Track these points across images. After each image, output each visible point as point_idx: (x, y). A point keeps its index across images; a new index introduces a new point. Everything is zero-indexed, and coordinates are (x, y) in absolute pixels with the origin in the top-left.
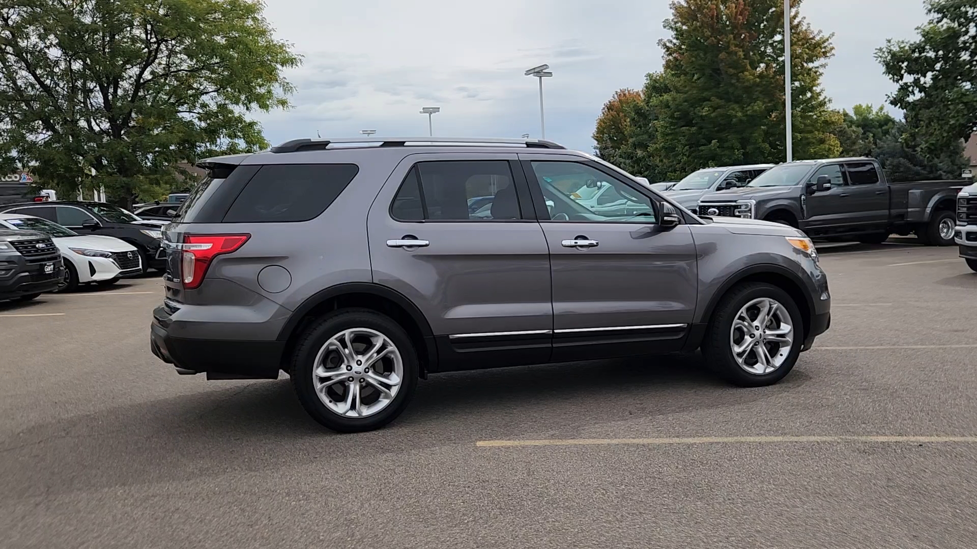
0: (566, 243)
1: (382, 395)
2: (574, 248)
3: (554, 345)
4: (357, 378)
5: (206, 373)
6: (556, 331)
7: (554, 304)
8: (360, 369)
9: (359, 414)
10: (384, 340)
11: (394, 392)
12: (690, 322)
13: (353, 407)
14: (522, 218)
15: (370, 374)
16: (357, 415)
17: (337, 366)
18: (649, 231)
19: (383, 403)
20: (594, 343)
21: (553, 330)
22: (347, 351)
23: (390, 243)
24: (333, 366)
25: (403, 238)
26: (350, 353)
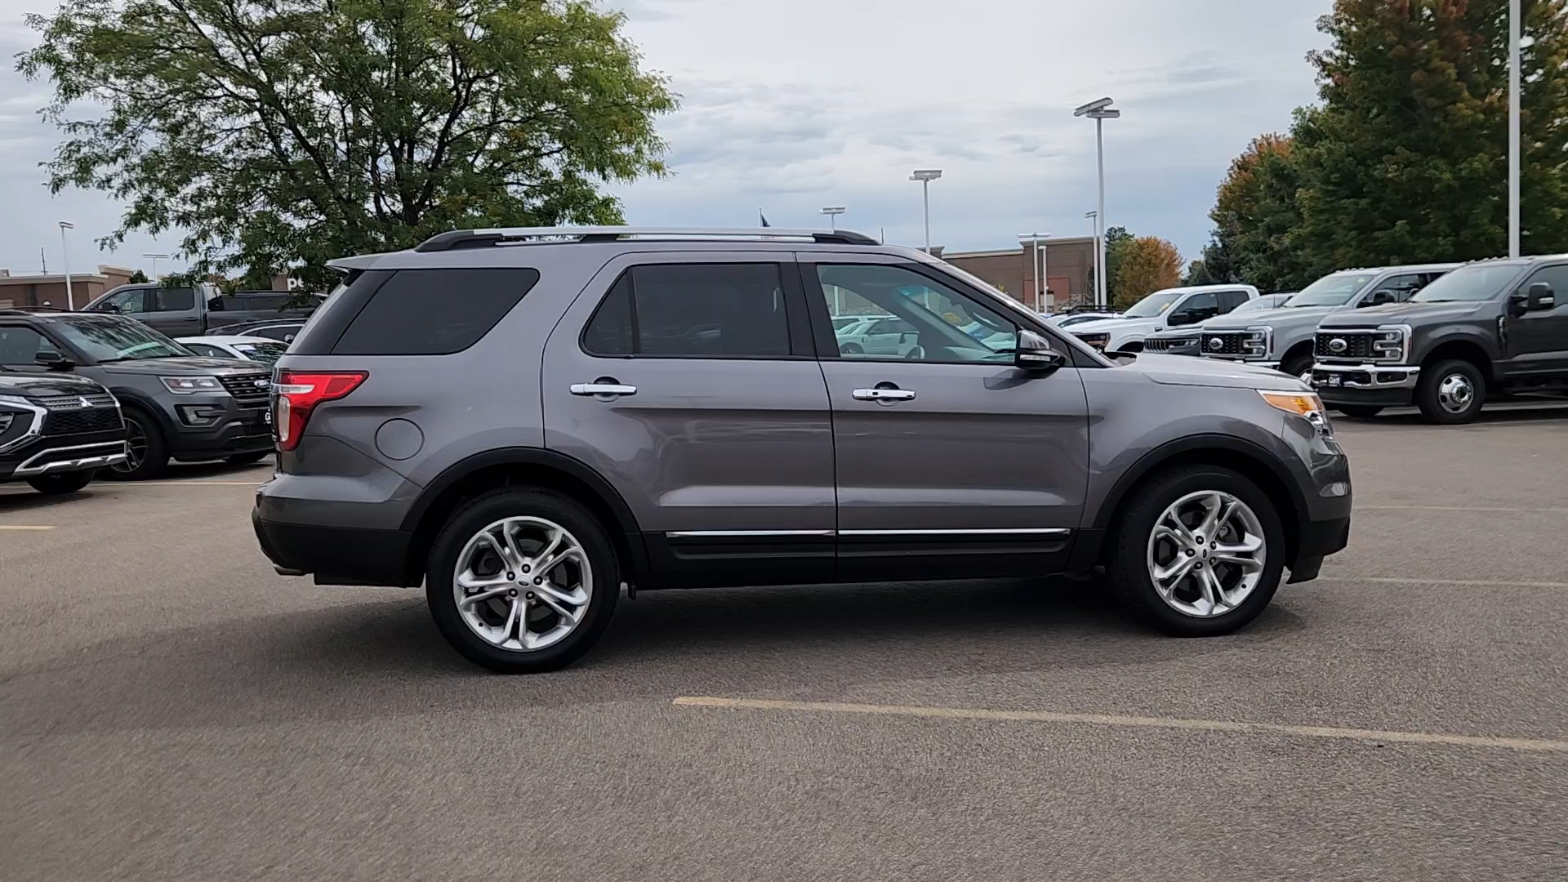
0: (858, 393)
1: (564, 620)
2: (874, 402)
3: (840, 555)
4: (522, 591)
5: (312, 575)
6: (841, 532)
7: (838, 489)
8: (529, 578)
9: (523, 645)
10: (564, 535)
11: (578, 616)
12: (1075, 526)
13: (514, 634)
14: (791, 354)
15: (544, 586)
16: (521, 648)
17: (493, 573)
18: (1010, 376)
19: (564, 631)
20: (908, 553)
21: (837, 530)
22: (507, 550)
23: (576, 388)
24: (489, 572)
25: (596, 382)
26: (512, 554)
